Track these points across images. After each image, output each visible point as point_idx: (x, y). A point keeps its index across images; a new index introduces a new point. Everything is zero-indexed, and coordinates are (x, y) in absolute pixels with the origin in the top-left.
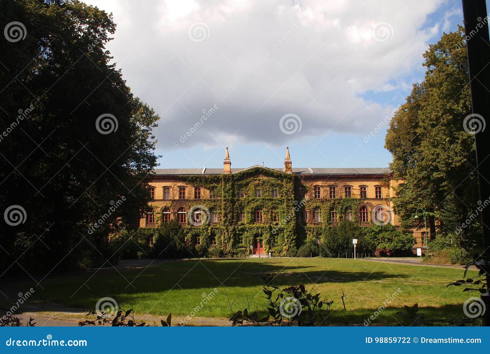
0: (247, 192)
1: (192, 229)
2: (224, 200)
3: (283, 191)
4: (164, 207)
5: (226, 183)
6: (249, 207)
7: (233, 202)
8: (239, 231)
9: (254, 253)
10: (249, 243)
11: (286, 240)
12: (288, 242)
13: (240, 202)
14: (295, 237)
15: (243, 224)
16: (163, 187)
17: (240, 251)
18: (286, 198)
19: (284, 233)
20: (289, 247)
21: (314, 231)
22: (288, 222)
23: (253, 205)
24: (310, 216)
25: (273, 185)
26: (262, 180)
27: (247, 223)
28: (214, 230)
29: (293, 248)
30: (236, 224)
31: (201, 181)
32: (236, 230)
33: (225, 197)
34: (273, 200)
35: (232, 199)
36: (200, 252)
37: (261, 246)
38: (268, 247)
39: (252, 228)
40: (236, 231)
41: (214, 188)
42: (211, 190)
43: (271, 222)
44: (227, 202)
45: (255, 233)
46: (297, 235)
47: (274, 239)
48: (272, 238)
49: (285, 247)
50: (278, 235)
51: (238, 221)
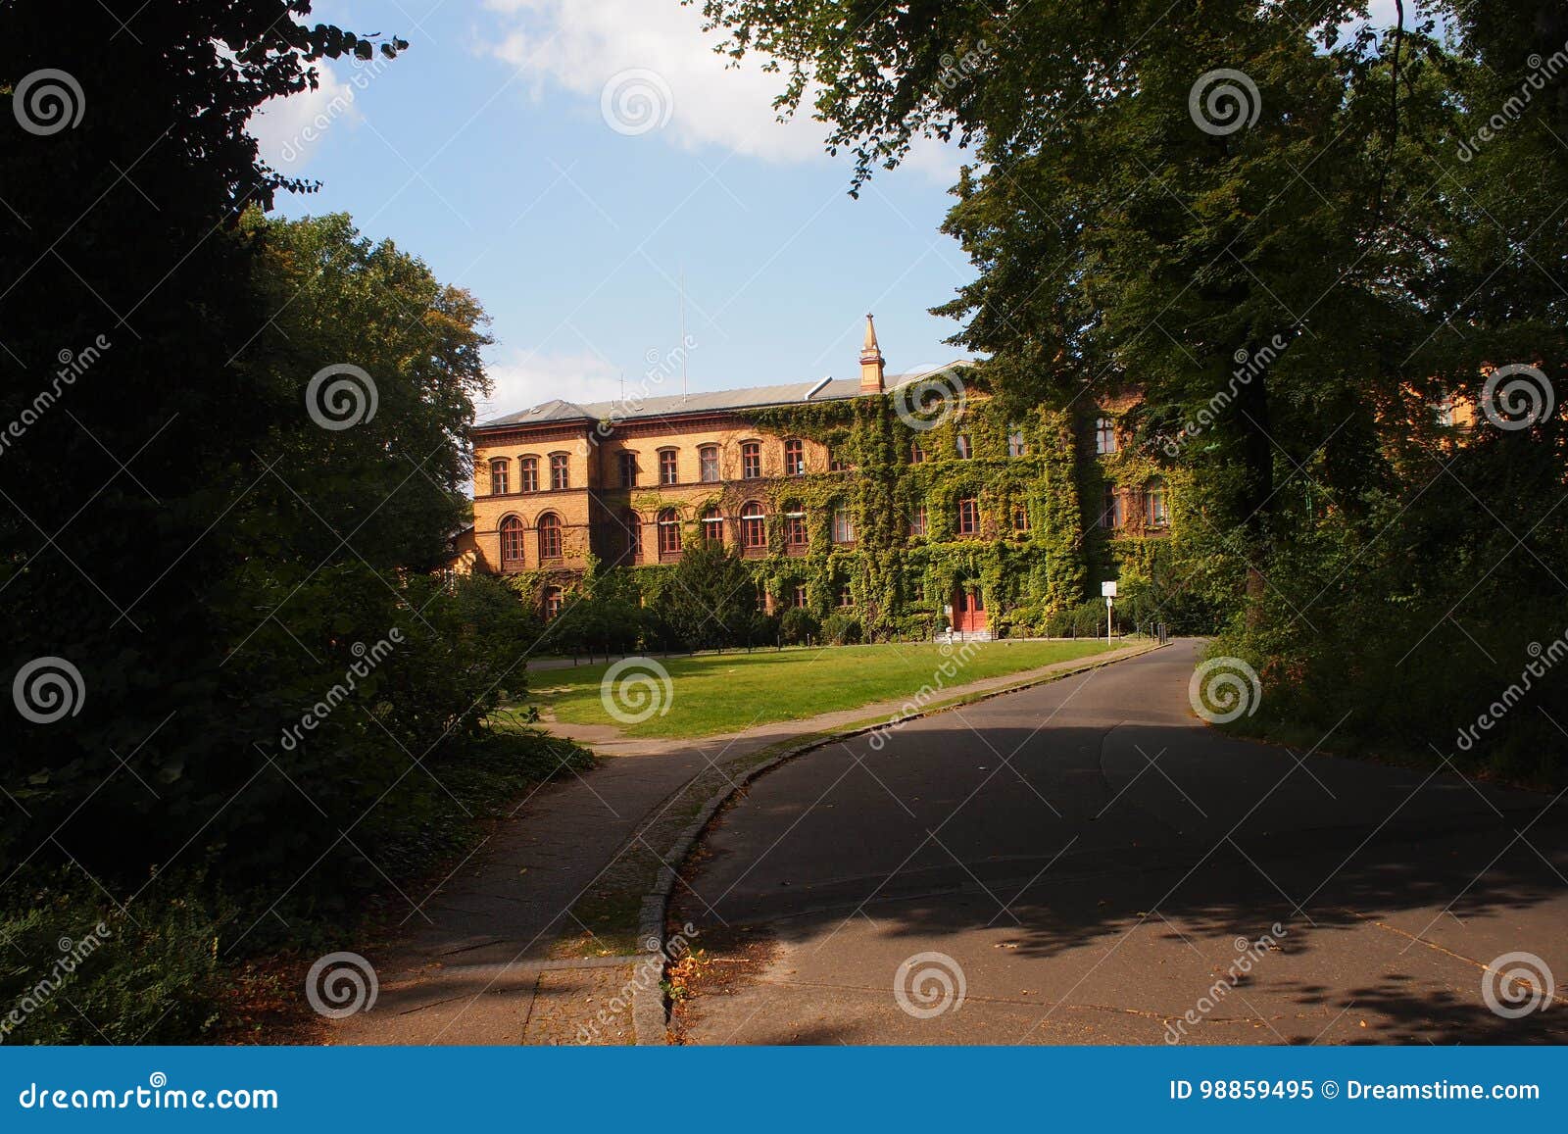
0: (931, 444)
1: (781, 563)
2: (865, 475)
3: (1040, 434)
4: (703, 505)
5: (866, 422)
6: (936, 490)
7: (889, 478)
8: (910, 563)
9: (957, 628)
10: (941, 597)
11: (1050, 586)
12: (1056, 590)
13: (908, 477)
14: (1076, 577)
15: (920, 543)
16: (698, 447)
17: (916, 622)
18: (1049, 456)
19: (1045, 563)
20: (1058, 606)
21: (1143, 555)
22: (1055, 530)
23: (947, 484)
24: (1130, 507)
26: (973, 406)
27: (934, 540)
28: (845, 564)
29: (1073, 609)
30: (903, 542)
31: (799, 420)
32: (902, 560)
33: (866, 464)
34: (1010, 465)
35: (886, 469)
36: (790, 628)
37: (979, 607)
38: (996, 609)
39: (947, 554)
40: (901, 565)
41: (838, 440)
42: (830, 447)
43: (1005, 534)
44: (873, 478)
45: (956, 566)
46: (1083, 569)
47: (1017, 583)
48: (1008, 580)
49: (1047, 608)
50: (1027, 569)
51: (907, 533)
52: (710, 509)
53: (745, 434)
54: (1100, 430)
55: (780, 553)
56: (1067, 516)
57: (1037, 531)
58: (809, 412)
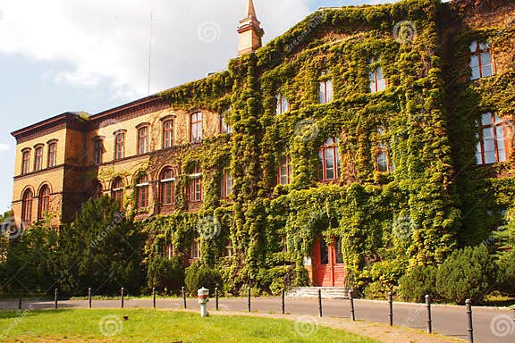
0: (295, 94)
1: (182, 218)
3: (399, 63)
4: (137, 173)
7: (256, 130)
8: (273, 213)
9: (318, 283)
11: (416, 235)
12: (422, 240)
13: (273, 127)
14: (445, 222)
15: (283, 192)
16: (136, 128)
17: (278, 275)
18: (410, 85)
19: (409, 208)
20: (425, 259)
22: (419, 168)
25: (367, 55)
26: (333, 49)
27: (294, 188)
28: (227, 217)
30: (266, 194)
31: (198, 93)
32: (266, 209)
34: (368, 102)
35: (252, 122)
37: (339, 259)
38: (354, 261)
39: (305, 201)
40: (264, 215)
41: (226, 105)
42: (220, 113)
43: (366, 176)
44: (243, 132)
45: (313, 215)
46: (455, 213)
47: (379, 232)
48: (368, 228)
49: (412, 261)
50: (389, 216)
51: (273, 182)
52: (141, 176)
53: (164, 113)
54: (474, 54)
55: (183, 209)
56: (432, 149)
57: (398, 169)
58: (204, 84)
